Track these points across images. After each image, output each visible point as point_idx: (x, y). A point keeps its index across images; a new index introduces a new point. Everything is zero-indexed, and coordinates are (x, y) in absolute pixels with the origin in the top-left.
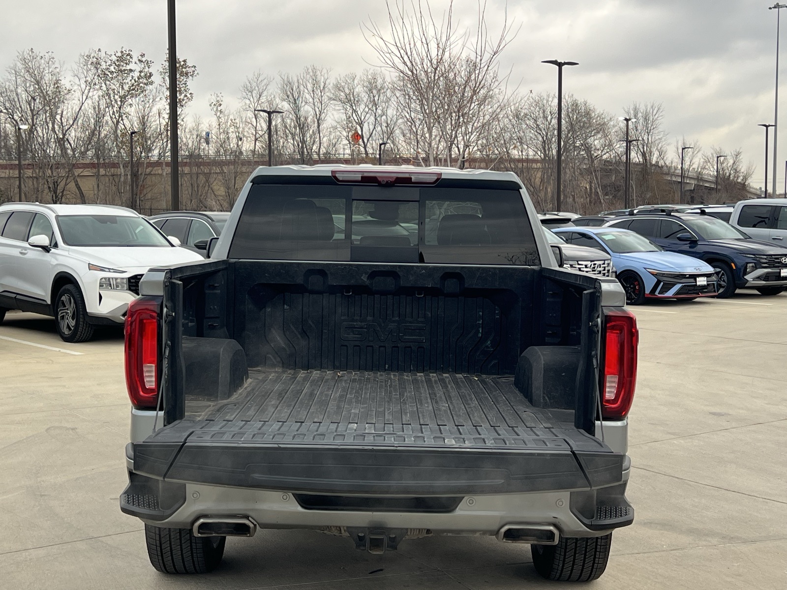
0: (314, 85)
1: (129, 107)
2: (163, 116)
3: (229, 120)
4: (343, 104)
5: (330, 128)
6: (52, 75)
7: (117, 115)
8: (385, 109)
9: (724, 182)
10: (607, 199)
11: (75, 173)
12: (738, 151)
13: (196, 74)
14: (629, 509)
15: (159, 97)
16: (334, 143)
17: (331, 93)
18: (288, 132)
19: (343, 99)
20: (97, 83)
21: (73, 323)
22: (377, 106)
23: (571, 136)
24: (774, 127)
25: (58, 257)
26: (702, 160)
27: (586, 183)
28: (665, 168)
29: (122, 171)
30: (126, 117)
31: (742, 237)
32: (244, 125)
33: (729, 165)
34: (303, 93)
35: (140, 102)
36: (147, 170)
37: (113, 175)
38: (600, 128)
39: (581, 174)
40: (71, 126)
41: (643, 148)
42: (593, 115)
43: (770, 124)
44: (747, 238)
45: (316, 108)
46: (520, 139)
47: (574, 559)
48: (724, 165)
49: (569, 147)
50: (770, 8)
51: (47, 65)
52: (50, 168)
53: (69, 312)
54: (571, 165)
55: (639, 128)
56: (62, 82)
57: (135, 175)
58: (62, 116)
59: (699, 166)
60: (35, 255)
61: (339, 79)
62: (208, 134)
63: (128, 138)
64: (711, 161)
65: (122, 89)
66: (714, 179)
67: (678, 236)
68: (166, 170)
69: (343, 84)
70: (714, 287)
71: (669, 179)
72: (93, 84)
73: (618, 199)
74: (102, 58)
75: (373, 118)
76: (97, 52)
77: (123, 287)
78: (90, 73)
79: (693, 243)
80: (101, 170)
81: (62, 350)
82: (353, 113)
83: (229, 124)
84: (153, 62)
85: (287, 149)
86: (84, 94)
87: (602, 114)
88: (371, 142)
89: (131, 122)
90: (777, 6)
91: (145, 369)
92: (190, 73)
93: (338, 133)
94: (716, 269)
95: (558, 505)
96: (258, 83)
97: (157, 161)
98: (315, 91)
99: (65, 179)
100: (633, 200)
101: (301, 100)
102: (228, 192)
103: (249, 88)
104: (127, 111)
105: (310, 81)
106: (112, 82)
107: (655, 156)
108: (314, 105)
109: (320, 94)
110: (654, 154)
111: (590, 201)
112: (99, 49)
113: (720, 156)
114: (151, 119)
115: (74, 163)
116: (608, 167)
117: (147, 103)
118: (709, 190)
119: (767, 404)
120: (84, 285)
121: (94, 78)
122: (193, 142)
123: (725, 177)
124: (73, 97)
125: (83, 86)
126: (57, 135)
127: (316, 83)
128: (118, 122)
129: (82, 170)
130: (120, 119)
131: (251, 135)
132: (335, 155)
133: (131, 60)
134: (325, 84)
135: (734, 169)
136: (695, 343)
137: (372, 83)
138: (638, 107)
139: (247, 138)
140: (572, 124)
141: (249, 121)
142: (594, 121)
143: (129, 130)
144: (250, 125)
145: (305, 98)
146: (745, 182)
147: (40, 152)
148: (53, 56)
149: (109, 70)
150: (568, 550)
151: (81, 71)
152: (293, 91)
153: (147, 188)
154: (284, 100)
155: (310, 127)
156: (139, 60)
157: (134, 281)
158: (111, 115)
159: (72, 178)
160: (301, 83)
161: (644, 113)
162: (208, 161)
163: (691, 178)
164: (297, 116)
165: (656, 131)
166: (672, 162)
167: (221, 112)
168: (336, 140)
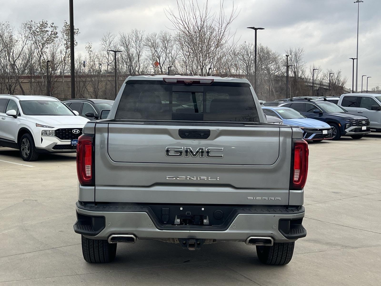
0: (136, 38)
1: (46, 49)
2: (63, 53)
3: (95, 55)
4: (151, 48)
5: (144, 59)
6: (8, 33)
7: (40, 53)
8: (171, 50)
9: (333, 86)
10: (277, 94)
11: (20, 81)
12: (339, 71)
13: (79, 33)
14: (304, 230)
15: (61, 44)
16: (146, 67)
17: (144, 42)
18: (124, 61)
19: (150, 45)
20: (30, 37)
21: (28, 152)
22: (167, 49)
23: (260, 63)
24: (356, 59)
25: (21, 120)
26: (323, 75)
27: (267, 86)
28: (305, 79)
29: (43, 80)
30: (45, 53)
31: (343, 111)
32: (102, 58)
33: (335, 78)
34: (131, 42)
35: (52, 46)
36: (55, 79)
37: (38, 82)
38: (274, 60)
39: (265, 82)
40: (18, 58)
41: (294, 69)
42: (270, 53)
43: (355, 58)
44: (346, 112)
45: (137, 50)
46: (236, 65)
47: (278, 254)
48: (333, 78)
49: (259, 69)
50: (355, 2)
51: (6, 28)
52: (8, 79)
53: (26, 147)
54: (260, 77)
55: (292, 60)
56: (13, 37)
57: (49, 82)
58: (13, 53)
59: (321, 78)
60: (9, 119)
61: (148, 36)
62: (84, 62)
63: (46, 64)
64: (327, 76)
65: (43, 40)
66: (328, 84)
67: (314, 111)
68: (64, 80)
69: (150, 38)
70: (331, 135)
71: (307, 84)
72: (28, 38)
73: (283, 94)
74: (33, 25)
75: (165, 54)
76: (30, 22)
77: (52, 135)
78: (27, 32)
79: (321, 114)
80: (32, 79)
81: (24, 165)
82: (155, 52)
83: (95, 57)
84: (58, 27)
85: (123, 70)
86: (24, 43)
87: (275, 53)
88: (164, 66)
89: (47, 56)
90: (358, 1)
91: (86, 168)
92: (76, 32)
93: (148, 62)
94: (332, 126)
95: (273, 228)
96: (109, 37)
97: (60, 75)
98: (137, 41)
99: (15, 84)
100: (290, 94)
101: (130, 45)
102: (95, 90)
103: (105, 40)
104: (45, 51)
105: (134, 37)
106: (38, 36)
107: (300, 73)
108: (136, 48)
109: (139, 43)
110: (299, 72)
111: (269, 95)
112: (32, 21)
113: (331, 73)
114: (57, 55)
115: (19, 76)
116: (278, 79)
117: (55, 47)
118: (326, 90)
119: (358, 188)
120: (34, 134)
121: (29, 35)
122: (77, 66)
123: (333, 83)
124: (19, 44)
125: (24, 39)
126: (11, 62)
127: (137, 37)
128: (41, 56)
129: (23, 79)
130: (42, 55)
131: (106, 63)
132: (146, 72)
133: (47, 26)
134: (142, 38)
135: (338, 79)
136: (323, 161)
137: (164, 37)
138: (292, 49)
139: (104, 64)
140: (260, 58)
141: (105, 56)
142: (271, 56)
143: (46, 60)
144: (105, 58)
145: (132, 44)
146: (343, 86)
147: (2, 71)
148: (9, 24)
149: (36, 31)
150: (275, 250)
151: (22, 31)
152: (126, 41)
153: (55, 88)
154: (122, 46)
155: (134, 59)
156: (51, 26)
157: (58, 132)
158: (37, 53)
159: (18, 83)
160: (130, 37)
161: (295, 53)
162: (85, 75)
163: (317, 84)
164: (128, 54)
165: (300, 61)
166: (308, 76)
167: (91, 51)
168: (147, 65)
